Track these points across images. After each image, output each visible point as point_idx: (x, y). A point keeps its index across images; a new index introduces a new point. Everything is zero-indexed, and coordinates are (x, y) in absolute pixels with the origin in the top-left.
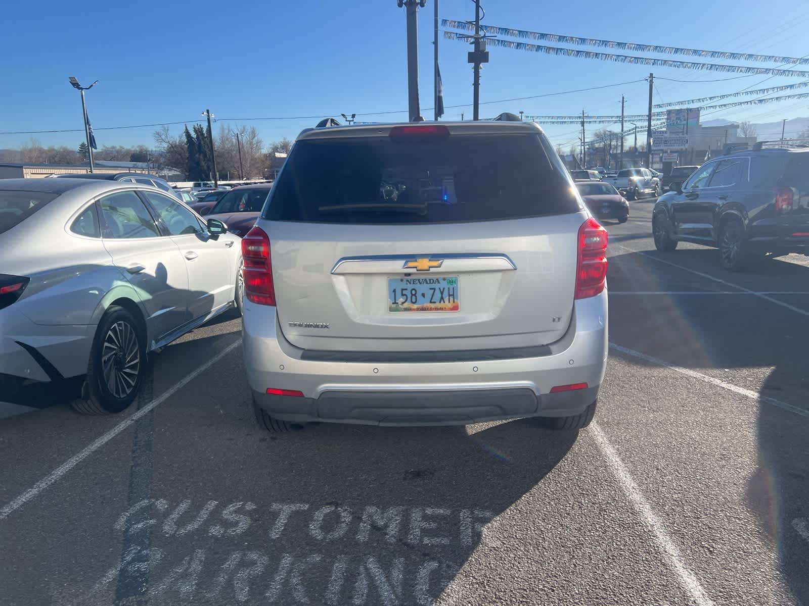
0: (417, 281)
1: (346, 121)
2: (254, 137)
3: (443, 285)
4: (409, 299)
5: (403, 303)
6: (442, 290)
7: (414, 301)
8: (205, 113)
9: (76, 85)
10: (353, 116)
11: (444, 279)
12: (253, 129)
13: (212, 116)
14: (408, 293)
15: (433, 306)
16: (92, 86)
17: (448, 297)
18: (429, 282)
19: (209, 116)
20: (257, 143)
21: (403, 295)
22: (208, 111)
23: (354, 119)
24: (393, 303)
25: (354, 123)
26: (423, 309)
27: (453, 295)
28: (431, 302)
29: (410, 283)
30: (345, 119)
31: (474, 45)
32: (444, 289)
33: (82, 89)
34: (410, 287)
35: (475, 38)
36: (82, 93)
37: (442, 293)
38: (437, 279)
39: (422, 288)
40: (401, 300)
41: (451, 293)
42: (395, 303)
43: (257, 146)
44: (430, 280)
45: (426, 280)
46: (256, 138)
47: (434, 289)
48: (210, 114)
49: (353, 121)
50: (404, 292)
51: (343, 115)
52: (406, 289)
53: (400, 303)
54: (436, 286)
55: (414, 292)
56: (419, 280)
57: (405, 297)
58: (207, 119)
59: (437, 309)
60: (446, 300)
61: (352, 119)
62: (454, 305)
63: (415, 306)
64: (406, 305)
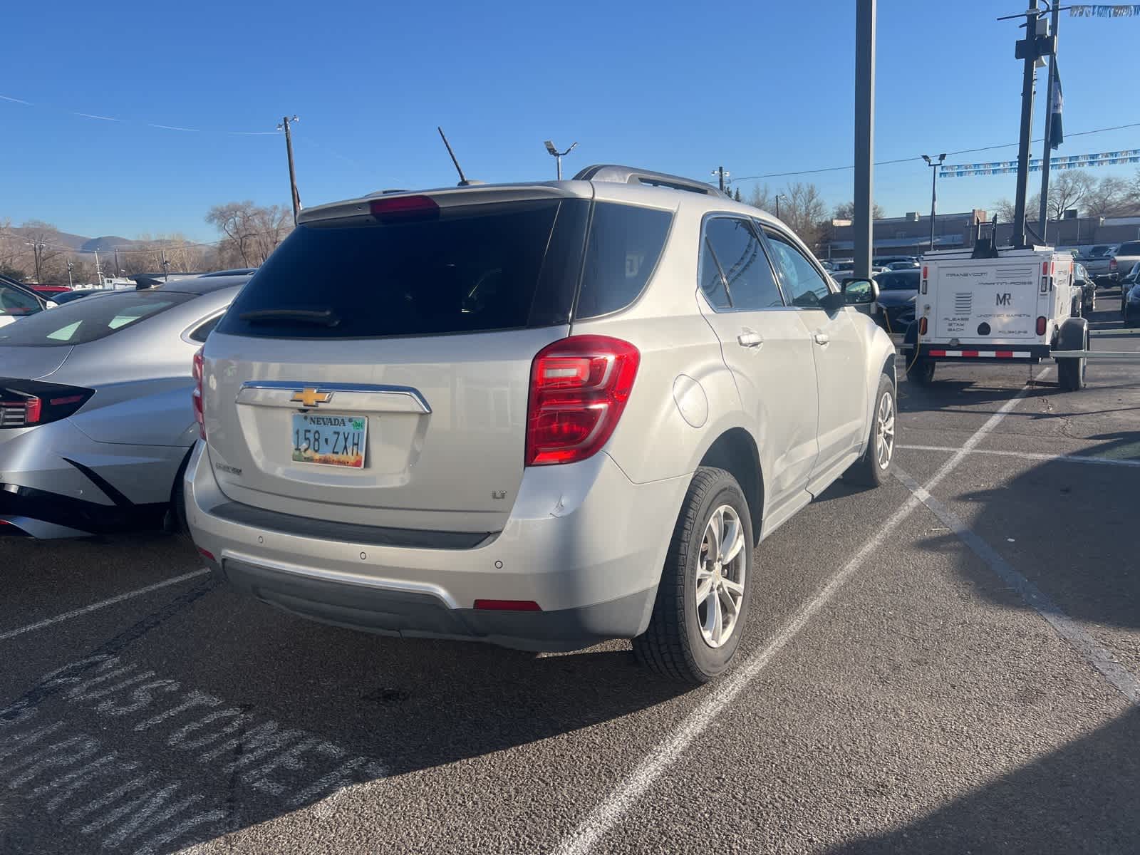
0: (321, 421)
1: (930, 165)
2: (813, 198)
3: (349, 428)
4: (312, 446)
5: (306, 450)
6: (346, 436)
7: (316, 448)
8: (716, 172)
9: (552, 151)
10: (942, 157)
11: (350, 420)
12: (812, 187)
13: (727, 175)
14: (310, 435)
15: (335, 457)
16: (570, 150)
17: (351, 447)
18: (333, 423)
19: (721, 175)
20: (816, 207)
21: (306, 439)
22: (721, 169)
23: (943, 161)
24: (296, 449)
25: (942, 168)
26: (326, 461)
27: (358, 444)
28: (334, 452)
29: (314, 422)
30: (928, 163)
31: (1026, 27)
32: (348, 434)
33: (558, 155)
34: (314, 427)
35: (1028, 16)
36: (558, 160)
37: (346, 439)
38: (343, 420)
39: (327, 431)
40: (304, 445)
41: (356, 441)
42: (297, 449)
43: (815, 211)
44: (335, 420)
45: (330, 419)
46: (815, 200)
47: (338, 433)
48: (723, 173)
49: (941, 164)
50: (308, 435)
51: (925, 157)
52: (309, 431)
53: (302, 450)
54: (340, 428)
55: (317, 436)
56: (323, 419)
57: (308, 441)
58: (719, 180)
59: (340, 463)
60: (350, 451)
61: (939, 162)
62: (358, 458)
63: (317, 456)
64: (310, 453)
